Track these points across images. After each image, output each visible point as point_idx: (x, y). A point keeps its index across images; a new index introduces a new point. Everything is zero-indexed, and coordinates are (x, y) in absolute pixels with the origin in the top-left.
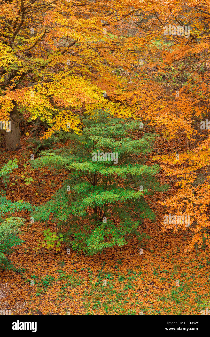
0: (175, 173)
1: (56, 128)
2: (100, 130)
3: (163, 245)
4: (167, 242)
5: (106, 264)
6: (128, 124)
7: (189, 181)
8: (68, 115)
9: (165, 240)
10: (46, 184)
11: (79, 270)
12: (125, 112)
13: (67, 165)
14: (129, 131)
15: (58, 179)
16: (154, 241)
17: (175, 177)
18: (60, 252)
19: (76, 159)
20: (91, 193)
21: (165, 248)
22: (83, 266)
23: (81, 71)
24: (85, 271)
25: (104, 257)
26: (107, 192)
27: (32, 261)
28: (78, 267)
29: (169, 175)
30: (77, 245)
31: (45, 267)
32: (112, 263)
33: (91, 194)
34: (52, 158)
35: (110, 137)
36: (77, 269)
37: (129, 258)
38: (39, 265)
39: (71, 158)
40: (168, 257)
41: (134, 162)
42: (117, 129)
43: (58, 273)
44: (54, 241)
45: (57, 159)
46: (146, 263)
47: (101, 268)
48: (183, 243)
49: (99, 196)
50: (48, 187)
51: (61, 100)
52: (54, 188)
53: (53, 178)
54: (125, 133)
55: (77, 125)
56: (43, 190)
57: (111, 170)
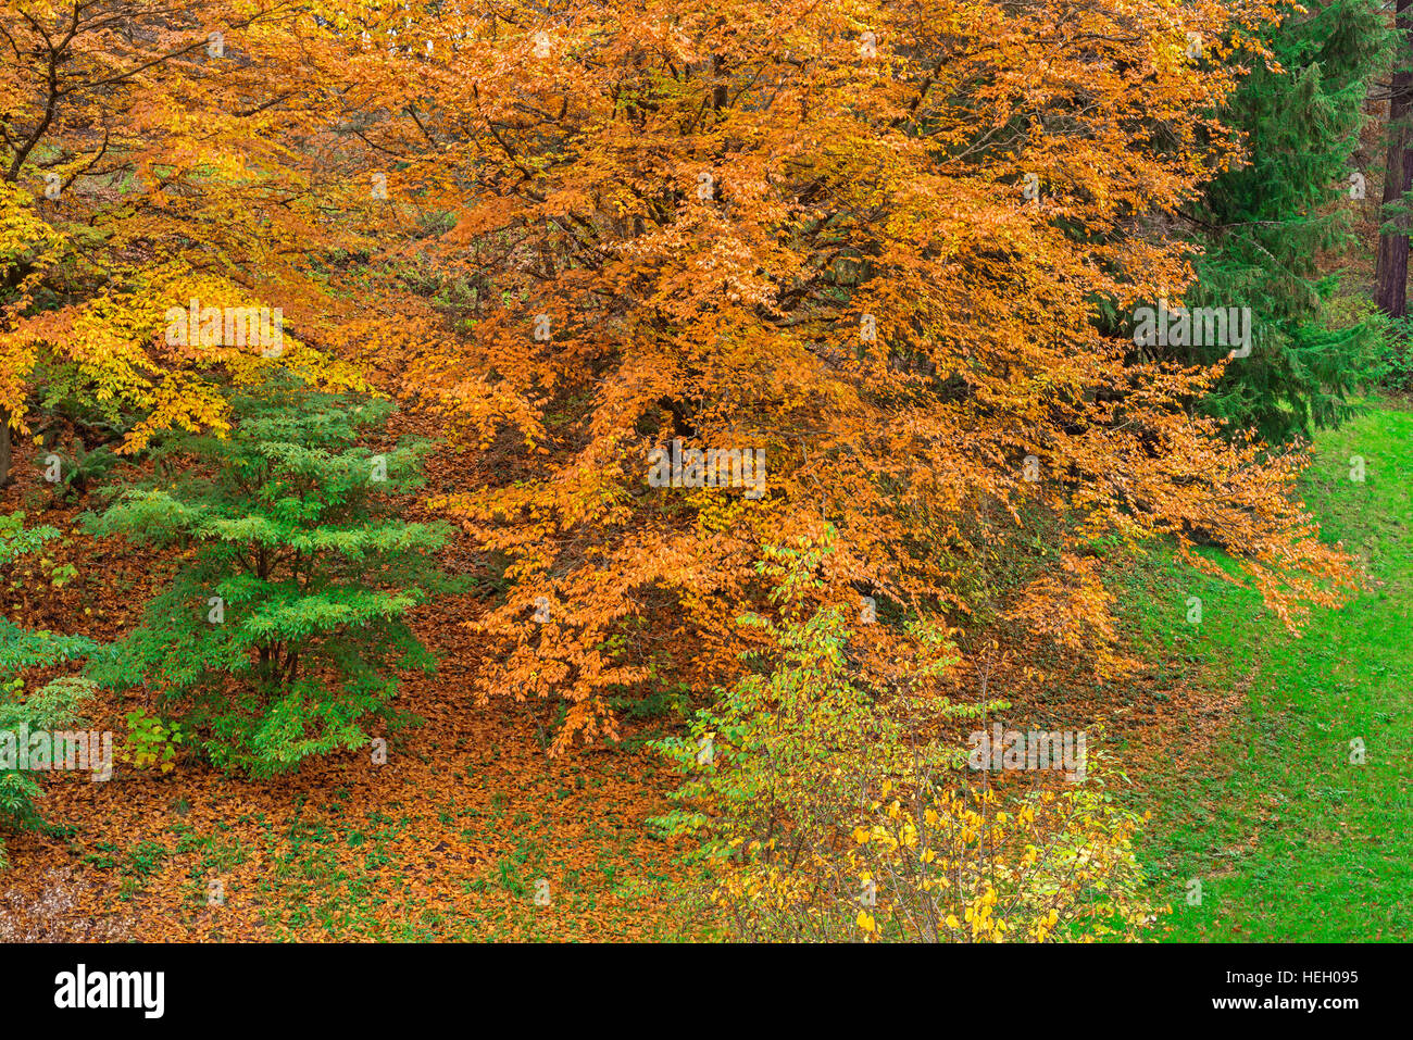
0: (503, 543)
1: (160, 422)
2: (286, 427)
3: (453, 741)
4: (462, 733)
5: (305, 800)
6: (359, 409)
7: (537, 564)
8: (189, 386)
9: (457, 729)
10: (103, 582)
11: (232, 821)
13: (197, 525)
14: (362, 427)
15: (134, 567)
16: (426, 732)
17: (499, 553)
18: (171, 775)
19: (216, 508)
20: (264, 603)
21: (459, 749)
22: (240, 809)
23: (203, 261)
24: (250, 823)
25: (298, 783)
27: (92, 802)
28: (228, 813)
29: (487, 548)
30: (224, 752)
31: (132, 817)
32: (323, 798)
33: (266, 607)
34: (153, 506)
35: (312, 445)
36: (227, 818)
37: (368, 781)
38: (115, 812)
39: (204, 507)
40: (470, 772)
41: (377, 513)
42: (335, 422)
43: (172, 833)
44: (155, 744)
45: (171, 508)
46: (414, 793)
47: (293, 812)
48: (506, 732)
49: (289, 612)
50: (109, 590)
52: (127, 593)
53: (120, 563)
54: (353, 435)
55: (218, 413)
56: (97, 599)
57: (324, 537)
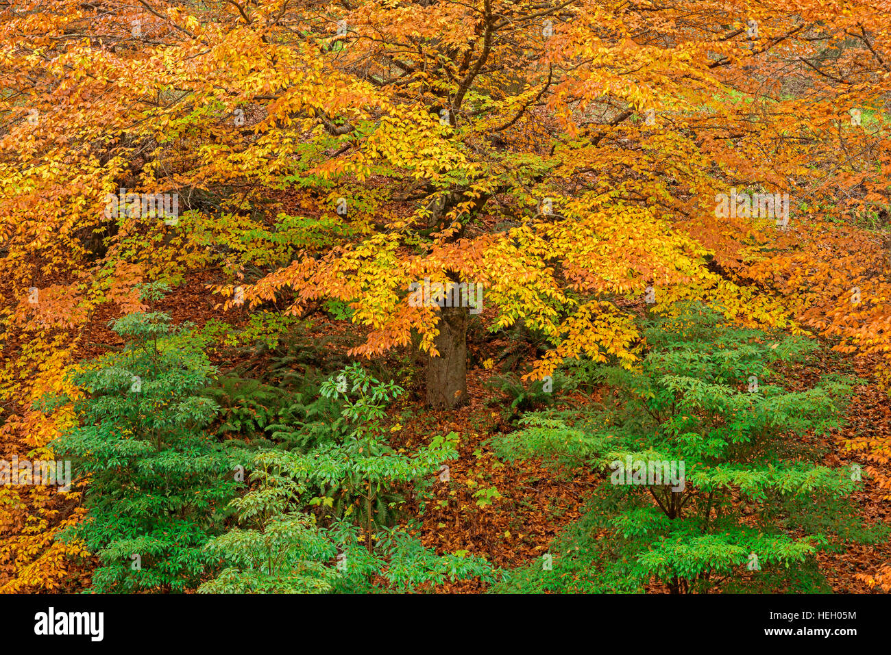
1: (569, 351)
2: (692, 361)
6: (775, 346)
8: (603, 316)
10: (535, 507)
12: (767, 311)
13: (597, 455)
14: (776, 366)
15: (569, 494)
19: (622, 439)
20: (662, 538)
23: (644, 192)
26: (707, 537)
33: (663, 542)
34: (553, 434)
35: (721, 380)
39: (610, 437)
41: (788, 455)
42: (743, 358)
45: (569, 436)
49: (684, 548)
50: (540, 515)
51: (584, 273)
52: (557, 519)
53: (555, 490)
54: (767, 372)
55: (627, 345)
56: (525, 523)
57: (722, 475)
